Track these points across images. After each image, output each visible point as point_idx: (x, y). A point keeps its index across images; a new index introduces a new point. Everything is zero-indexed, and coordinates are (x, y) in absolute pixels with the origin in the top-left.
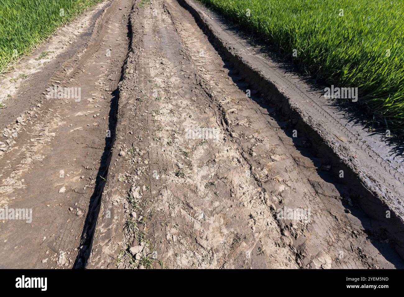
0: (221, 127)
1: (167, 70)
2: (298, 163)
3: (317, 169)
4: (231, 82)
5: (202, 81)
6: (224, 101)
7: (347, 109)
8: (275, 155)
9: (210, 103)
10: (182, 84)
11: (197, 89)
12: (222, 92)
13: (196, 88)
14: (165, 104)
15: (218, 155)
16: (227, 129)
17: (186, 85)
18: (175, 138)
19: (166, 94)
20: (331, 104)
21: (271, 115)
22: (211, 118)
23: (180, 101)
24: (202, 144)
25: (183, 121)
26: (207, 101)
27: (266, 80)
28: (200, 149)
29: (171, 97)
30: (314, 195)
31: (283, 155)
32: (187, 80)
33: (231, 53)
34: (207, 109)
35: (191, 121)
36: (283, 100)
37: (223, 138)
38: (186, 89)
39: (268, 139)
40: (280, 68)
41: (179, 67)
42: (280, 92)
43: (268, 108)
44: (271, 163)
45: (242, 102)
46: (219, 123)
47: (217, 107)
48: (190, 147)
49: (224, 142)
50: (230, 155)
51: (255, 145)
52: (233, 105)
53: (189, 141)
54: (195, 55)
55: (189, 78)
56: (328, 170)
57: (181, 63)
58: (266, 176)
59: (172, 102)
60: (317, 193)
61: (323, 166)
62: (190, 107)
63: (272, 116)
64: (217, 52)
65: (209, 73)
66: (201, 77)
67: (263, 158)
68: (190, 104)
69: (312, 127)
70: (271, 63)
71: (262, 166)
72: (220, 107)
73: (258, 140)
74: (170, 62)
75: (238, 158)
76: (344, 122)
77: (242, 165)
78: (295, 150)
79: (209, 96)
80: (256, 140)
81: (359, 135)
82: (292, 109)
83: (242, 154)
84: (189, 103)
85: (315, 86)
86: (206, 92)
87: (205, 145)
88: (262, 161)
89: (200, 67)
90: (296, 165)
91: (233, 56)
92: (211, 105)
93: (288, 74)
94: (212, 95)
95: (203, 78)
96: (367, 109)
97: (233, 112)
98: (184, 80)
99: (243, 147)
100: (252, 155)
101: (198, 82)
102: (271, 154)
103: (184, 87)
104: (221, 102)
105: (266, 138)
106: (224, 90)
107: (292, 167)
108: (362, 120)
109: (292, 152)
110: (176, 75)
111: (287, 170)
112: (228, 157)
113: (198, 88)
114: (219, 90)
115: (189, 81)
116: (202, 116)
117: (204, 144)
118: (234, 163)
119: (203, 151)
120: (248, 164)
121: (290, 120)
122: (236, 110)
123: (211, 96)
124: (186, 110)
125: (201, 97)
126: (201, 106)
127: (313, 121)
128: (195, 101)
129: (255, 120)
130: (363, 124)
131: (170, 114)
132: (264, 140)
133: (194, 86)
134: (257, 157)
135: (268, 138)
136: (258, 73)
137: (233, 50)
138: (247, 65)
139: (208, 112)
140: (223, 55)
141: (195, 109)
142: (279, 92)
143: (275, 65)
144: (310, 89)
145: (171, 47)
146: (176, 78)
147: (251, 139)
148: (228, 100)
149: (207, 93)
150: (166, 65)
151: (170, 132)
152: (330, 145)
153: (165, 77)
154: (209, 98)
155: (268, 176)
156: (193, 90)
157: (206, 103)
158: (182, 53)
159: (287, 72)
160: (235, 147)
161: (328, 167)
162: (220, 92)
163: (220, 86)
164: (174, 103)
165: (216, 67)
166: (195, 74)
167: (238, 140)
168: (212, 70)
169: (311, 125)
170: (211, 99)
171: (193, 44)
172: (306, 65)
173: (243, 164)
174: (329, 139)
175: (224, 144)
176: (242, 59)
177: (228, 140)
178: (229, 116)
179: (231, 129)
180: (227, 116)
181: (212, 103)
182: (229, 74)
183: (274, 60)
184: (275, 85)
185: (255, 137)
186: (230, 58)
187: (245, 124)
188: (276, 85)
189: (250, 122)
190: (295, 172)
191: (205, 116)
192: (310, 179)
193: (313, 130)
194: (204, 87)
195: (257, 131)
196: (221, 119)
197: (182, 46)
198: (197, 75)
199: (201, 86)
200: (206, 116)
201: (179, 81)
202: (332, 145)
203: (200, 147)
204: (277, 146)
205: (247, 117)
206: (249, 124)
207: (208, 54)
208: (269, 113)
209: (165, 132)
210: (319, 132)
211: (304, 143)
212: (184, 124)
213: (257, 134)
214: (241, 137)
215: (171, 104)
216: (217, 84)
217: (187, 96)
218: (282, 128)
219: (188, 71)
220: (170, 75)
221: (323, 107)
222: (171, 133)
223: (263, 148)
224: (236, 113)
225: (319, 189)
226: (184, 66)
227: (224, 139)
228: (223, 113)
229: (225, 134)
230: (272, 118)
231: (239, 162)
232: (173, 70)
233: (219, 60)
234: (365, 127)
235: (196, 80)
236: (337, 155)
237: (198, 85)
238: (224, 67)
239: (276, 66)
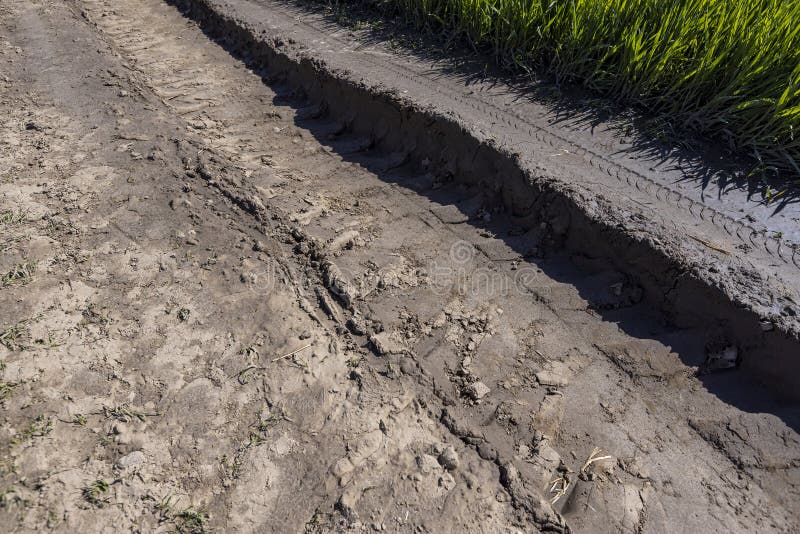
0: (327, 324)
1: (58, 148)
2: (629, 368)
3: (697, 375)
4: (311, 144)
5: (205, 159)
6: (306, 215)
7: (675, 149)
8: (547, 366)
9: (256, 234)
10: (126, 189)
11: (191, 194)
12: (290, 182)
13: (186, 190)
14: (57, 289)
15: (351, 468)
16: (350, 325)
17: (144, 189)
18: (123, 449)
19: (56, 243)
20: (631, 146)
21: (475, 221)
22: (273, 297)
23: (126, 258)
24: (262, 435)
25: (152, 349)
26: (243, 229)
27: (424, 111)
28: (260, 468)
29: (84, 252)
30: (736, 481)
31: (571, 357)
32: (145, 170)
33: (285, 57)
34: (246, 262)
35: (189, 336)
36: (499, 164)
37: (345, 369)
38: (145, 204)
39: (500, 310)
40: (447, 71)
41: (106, 129)
42: (481, 140)
43: (459, 202)
44: (549, 407)
45: (370, 201)
46: (310, 309)
47: (288, 242)
48: (208, 469)
49: (355, 390)
50: (402, 446)
51: (467, 350)
52: (342, 219)
53: (200, 441)
54: (169, 80)
55: (150, 158)
56: (732, 365)
57: (110, 113)
58: (559, 470)
59: (89, 272)
60: (741, 466)
61: (711, 356)
62: (176, 273)
63: (481, 222)
64: (240, 62)
65: (231, 129)
66: (200, 146)
67: (514, 393)
68: (174, 261)
69: (626, 230)
70: (414, 63)
71: (525, 430)
72: (299, 239)
73: (470, 323)
74: (68, 118)
75: (440, 450)
76: (691, 189)
77: (463, 476)
78: (600, 322)
79: (243, 208)
80: (463, 326)
81: (751, 220)
82: (536, 185)
83: (447, 419)
84: (165, 258)
85: (564, 104)
86: (229, 196)
87: (278, 436)
88: (519, 408)
89: (195, 115)
90: (628, 382)
91: (294, 63)
92: (261, 244)
93: (479, 86)
94: (257, 201)
95: (209, 150)
96: (725, 137)
97: (349, 246)
98: (132, 171)
99: (437, 388)
100: (474, 399)
101: (193, 167)
102: (535, 366)
103: (135, 200)
104: (296, 221)
105: (493, 308)
106: (295, 175)
107: (620, 393)
108: (730, 171)
109: (595, 334)
110: (98, 159)
111: (611, 410)
112: (395, 460)
113: (195, 187)
114: (280, 178)
115: (155, 169)
116: (234, 299)
117: (270, 431)
118: (432, 483)
119: (273, 473)
120: (486, 463)
121: (543, 225)
122: (356, 233)
123: (252, 209)
124: (161, 290)
125: (215, 221)
126: (223, 258)
127: (615, 209)
128: (193, 241)
129: (431, 254)
130: (739, 182)
131: (84, 332)
132: (490, 318)
133: (176, 186)
134: (493, 400)
135: (499, 307)
136: (389, 98)
137: (289, 48)
138: (346, 81)
139: (255, 276)
140: (261, 66)
141: (196, 275)
142: (475, 140)
143: (429, 68)
144: (552, 114)
145: (67, 68)
146: (95, 170)
147: (445, 328)
148: (321, 205)
149: (235, 201)
150: (48, 131)
151: (93, 424)
152: (710, 279)
153: (51, 175)
154: (248, 219)
155: (565, 471)
156: (178, 201)
157: (238, 240)
158: (113, 81)
159: (472, 79)
160: (409, 397)
161: (731, 355)
162: (283, 185)
163: (280, 163)
164: (99, 272)
165: (250, 107)
166: (176, 142)
167: (409, 361)
168: (239, 120)
169: (620, 225)
170: (257, 219)
171: (155, 49)
172: (515, 50)
173: (467, 474)
174: (695, 259)
175: (359, 402)
176: (327, 67)
177: (367, 375)
178: (339, 264)
179: (367, 319)
180: (336, 271)
181: (263, 233)
182: (299, 121)
183: (421, 53)
184: (456, 124)
185: (456, 315)
186: (287, 73)
187: (406, 278)
188: (459, 121)
189: (418, 264)
190: (638, 407)
191: (246, 295)
192: (696, 420)
193: (634, 240)
194: (217, 178)
195: (454, 293)
196: (316, 291)
197: (109, 58)
198: (184, 144)
199: (207, 178)
200: (252, 292)
201: (112, 176)
202: (713, 275)
203: (259, 455)
204: (539, 327)
205: (402, 250)
206: (417, 272)
207: (210, 73)
208: (467, 218)
209: (67, 435)
210: (656, 243)
211: (618, 293)
212: (159, 360)
213: (456, 302)
214: (411, 334)
215: (89, 282)
216: (267, 159)
217: (154, 232)
218: (528, 258)
219: (144, 137)
220: (72, 163)
221: (617, 159)
222: (97, 430)
223: (499, 351)
224: (362, 243)
225: (740, 446)
226: (126, 122)
227: (353, 376)
228: (316, 262)
229: (348, 349)
230: (483, 231)
231: (450, 467)
232: (80, 143)
233: (254, 85)
234: (752, 192)
235: (184, 161)
236: (745, 305)
237: (191, 176)
238: (277, 102)
239: (434, 68)
